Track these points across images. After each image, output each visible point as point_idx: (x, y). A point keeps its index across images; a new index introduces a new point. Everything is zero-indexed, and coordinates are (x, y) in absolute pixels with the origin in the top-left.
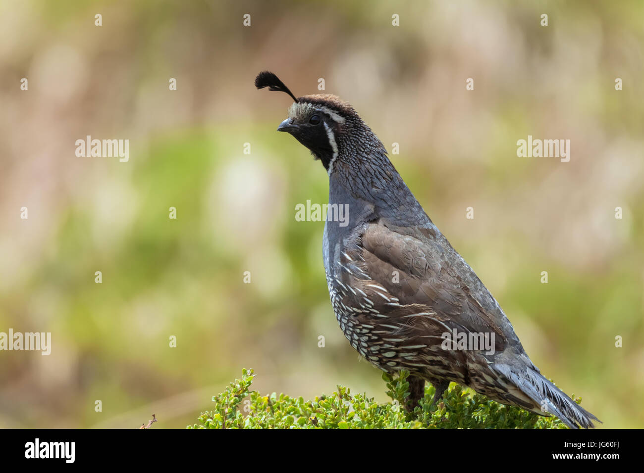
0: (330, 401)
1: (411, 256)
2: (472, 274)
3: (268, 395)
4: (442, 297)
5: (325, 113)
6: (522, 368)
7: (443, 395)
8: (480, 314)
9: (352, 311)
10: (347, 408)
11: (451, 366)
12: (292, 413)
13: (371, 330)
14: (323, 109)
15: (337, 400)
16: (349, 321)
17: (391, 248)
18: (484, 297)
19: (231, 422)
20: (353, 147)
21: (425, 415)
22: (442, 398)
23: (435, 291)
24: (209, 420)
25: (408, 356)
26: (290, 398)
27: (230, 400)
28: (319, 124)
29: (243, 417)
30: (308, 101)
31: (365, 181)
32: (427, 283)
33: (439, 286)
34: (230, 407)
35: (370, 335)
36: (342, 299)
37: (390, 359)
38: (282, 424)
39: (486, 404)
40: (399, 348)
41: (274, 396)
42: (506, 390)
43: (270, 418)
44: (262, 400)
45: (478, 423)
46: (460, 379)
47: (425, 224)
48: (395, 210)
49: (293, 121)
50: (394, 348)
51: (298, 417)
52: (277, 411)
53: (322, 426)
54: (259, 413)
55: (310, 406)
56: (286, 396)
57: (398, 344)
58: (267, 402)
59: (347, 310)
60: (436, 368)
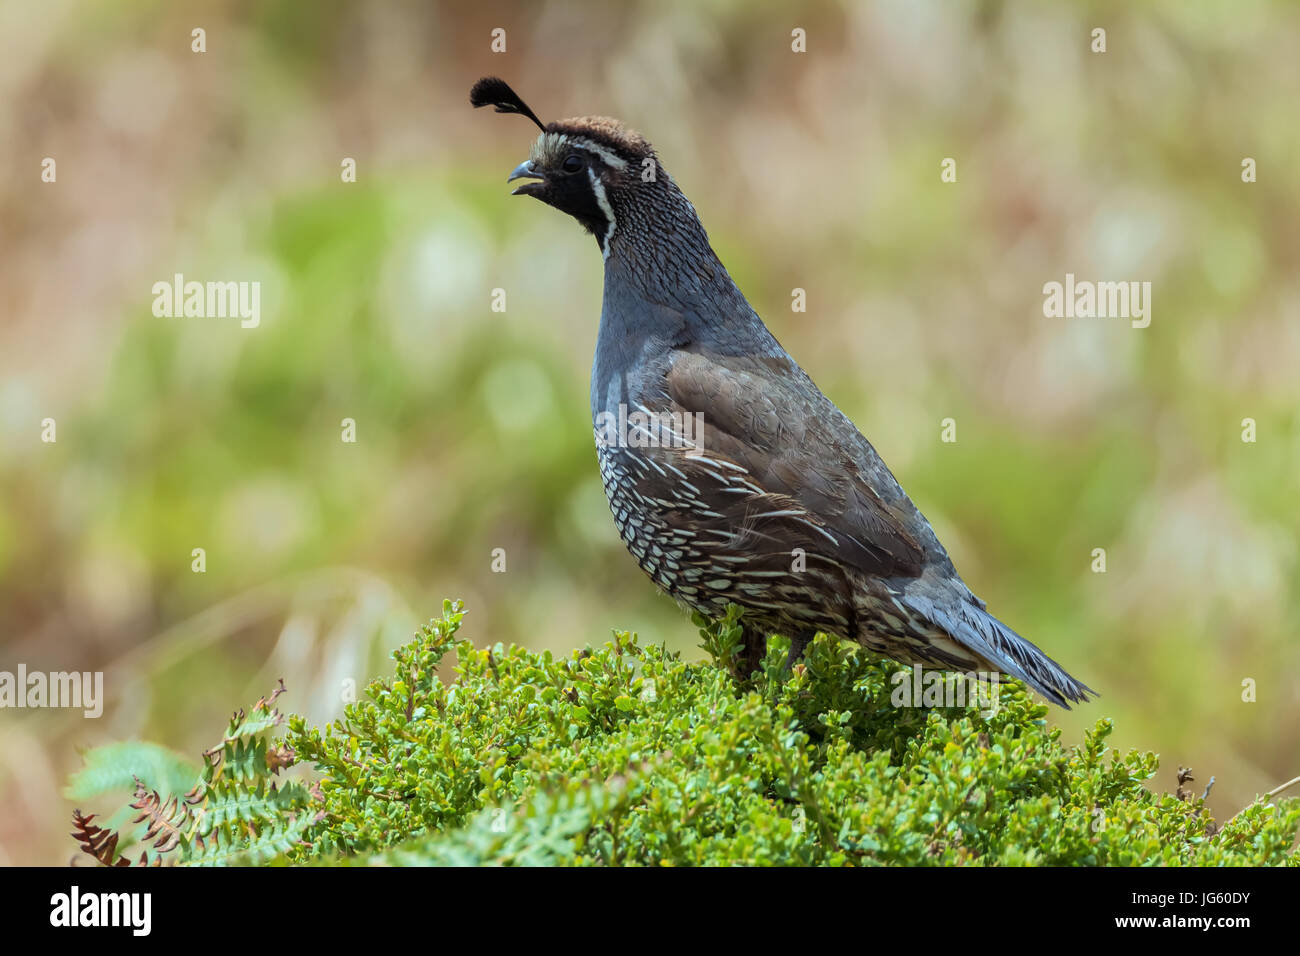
0: (601, 659)
1: (751, 411)
2: (859, 436)
3: (489, 648)
4: (807, 483)
5: (592, 151)
6: (953, 603)
7: (804, 652)
8: (878, 512)
9: (655, 504)
10: (630, 671)
11: (826, 603)
12: (531, 680)
13: (690, 539)
14: (588, 145)
15: (612, 658)
16: (645, 523)
17: (716, 398)
18: (882, 477)
19: (423, 696)
20: (640, 217)
21: (772, 685)
22: (803, 657)
23: (797, 474)
24: (384, 692)
25: (752, 589)
26: (528, 653)
27: (421, 657)
28: (580, 172)
29: (444, 687)
30: (560, 130)
31: (665, 278)
32: (782, 459)
33: (803, 464)
34: (422, 669)
35: (687, 548)
36: (636, 484)
37: (718, 592)
38: (515, 700)
39: (878, 665)
40: (738, 574)
41: (498, 649)
42: (925, 641)
43: (493, 690)
44: (476, 656)
45: (866, 699)
46: (841, 627)
47: (772, 349)
48: (716, 329)
49: (536, 165)
50: (729, 573)
51: (542, 687)
52: (504, 676)
53: (586, 705)
54: (472, 680)
55: (566, 668)
56: (521, 649)
57: (737, 567)
58: (487, 661)
59: (646, 504)
60: (800, 609)
